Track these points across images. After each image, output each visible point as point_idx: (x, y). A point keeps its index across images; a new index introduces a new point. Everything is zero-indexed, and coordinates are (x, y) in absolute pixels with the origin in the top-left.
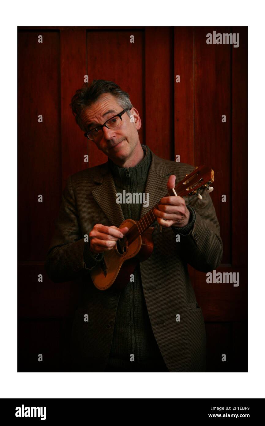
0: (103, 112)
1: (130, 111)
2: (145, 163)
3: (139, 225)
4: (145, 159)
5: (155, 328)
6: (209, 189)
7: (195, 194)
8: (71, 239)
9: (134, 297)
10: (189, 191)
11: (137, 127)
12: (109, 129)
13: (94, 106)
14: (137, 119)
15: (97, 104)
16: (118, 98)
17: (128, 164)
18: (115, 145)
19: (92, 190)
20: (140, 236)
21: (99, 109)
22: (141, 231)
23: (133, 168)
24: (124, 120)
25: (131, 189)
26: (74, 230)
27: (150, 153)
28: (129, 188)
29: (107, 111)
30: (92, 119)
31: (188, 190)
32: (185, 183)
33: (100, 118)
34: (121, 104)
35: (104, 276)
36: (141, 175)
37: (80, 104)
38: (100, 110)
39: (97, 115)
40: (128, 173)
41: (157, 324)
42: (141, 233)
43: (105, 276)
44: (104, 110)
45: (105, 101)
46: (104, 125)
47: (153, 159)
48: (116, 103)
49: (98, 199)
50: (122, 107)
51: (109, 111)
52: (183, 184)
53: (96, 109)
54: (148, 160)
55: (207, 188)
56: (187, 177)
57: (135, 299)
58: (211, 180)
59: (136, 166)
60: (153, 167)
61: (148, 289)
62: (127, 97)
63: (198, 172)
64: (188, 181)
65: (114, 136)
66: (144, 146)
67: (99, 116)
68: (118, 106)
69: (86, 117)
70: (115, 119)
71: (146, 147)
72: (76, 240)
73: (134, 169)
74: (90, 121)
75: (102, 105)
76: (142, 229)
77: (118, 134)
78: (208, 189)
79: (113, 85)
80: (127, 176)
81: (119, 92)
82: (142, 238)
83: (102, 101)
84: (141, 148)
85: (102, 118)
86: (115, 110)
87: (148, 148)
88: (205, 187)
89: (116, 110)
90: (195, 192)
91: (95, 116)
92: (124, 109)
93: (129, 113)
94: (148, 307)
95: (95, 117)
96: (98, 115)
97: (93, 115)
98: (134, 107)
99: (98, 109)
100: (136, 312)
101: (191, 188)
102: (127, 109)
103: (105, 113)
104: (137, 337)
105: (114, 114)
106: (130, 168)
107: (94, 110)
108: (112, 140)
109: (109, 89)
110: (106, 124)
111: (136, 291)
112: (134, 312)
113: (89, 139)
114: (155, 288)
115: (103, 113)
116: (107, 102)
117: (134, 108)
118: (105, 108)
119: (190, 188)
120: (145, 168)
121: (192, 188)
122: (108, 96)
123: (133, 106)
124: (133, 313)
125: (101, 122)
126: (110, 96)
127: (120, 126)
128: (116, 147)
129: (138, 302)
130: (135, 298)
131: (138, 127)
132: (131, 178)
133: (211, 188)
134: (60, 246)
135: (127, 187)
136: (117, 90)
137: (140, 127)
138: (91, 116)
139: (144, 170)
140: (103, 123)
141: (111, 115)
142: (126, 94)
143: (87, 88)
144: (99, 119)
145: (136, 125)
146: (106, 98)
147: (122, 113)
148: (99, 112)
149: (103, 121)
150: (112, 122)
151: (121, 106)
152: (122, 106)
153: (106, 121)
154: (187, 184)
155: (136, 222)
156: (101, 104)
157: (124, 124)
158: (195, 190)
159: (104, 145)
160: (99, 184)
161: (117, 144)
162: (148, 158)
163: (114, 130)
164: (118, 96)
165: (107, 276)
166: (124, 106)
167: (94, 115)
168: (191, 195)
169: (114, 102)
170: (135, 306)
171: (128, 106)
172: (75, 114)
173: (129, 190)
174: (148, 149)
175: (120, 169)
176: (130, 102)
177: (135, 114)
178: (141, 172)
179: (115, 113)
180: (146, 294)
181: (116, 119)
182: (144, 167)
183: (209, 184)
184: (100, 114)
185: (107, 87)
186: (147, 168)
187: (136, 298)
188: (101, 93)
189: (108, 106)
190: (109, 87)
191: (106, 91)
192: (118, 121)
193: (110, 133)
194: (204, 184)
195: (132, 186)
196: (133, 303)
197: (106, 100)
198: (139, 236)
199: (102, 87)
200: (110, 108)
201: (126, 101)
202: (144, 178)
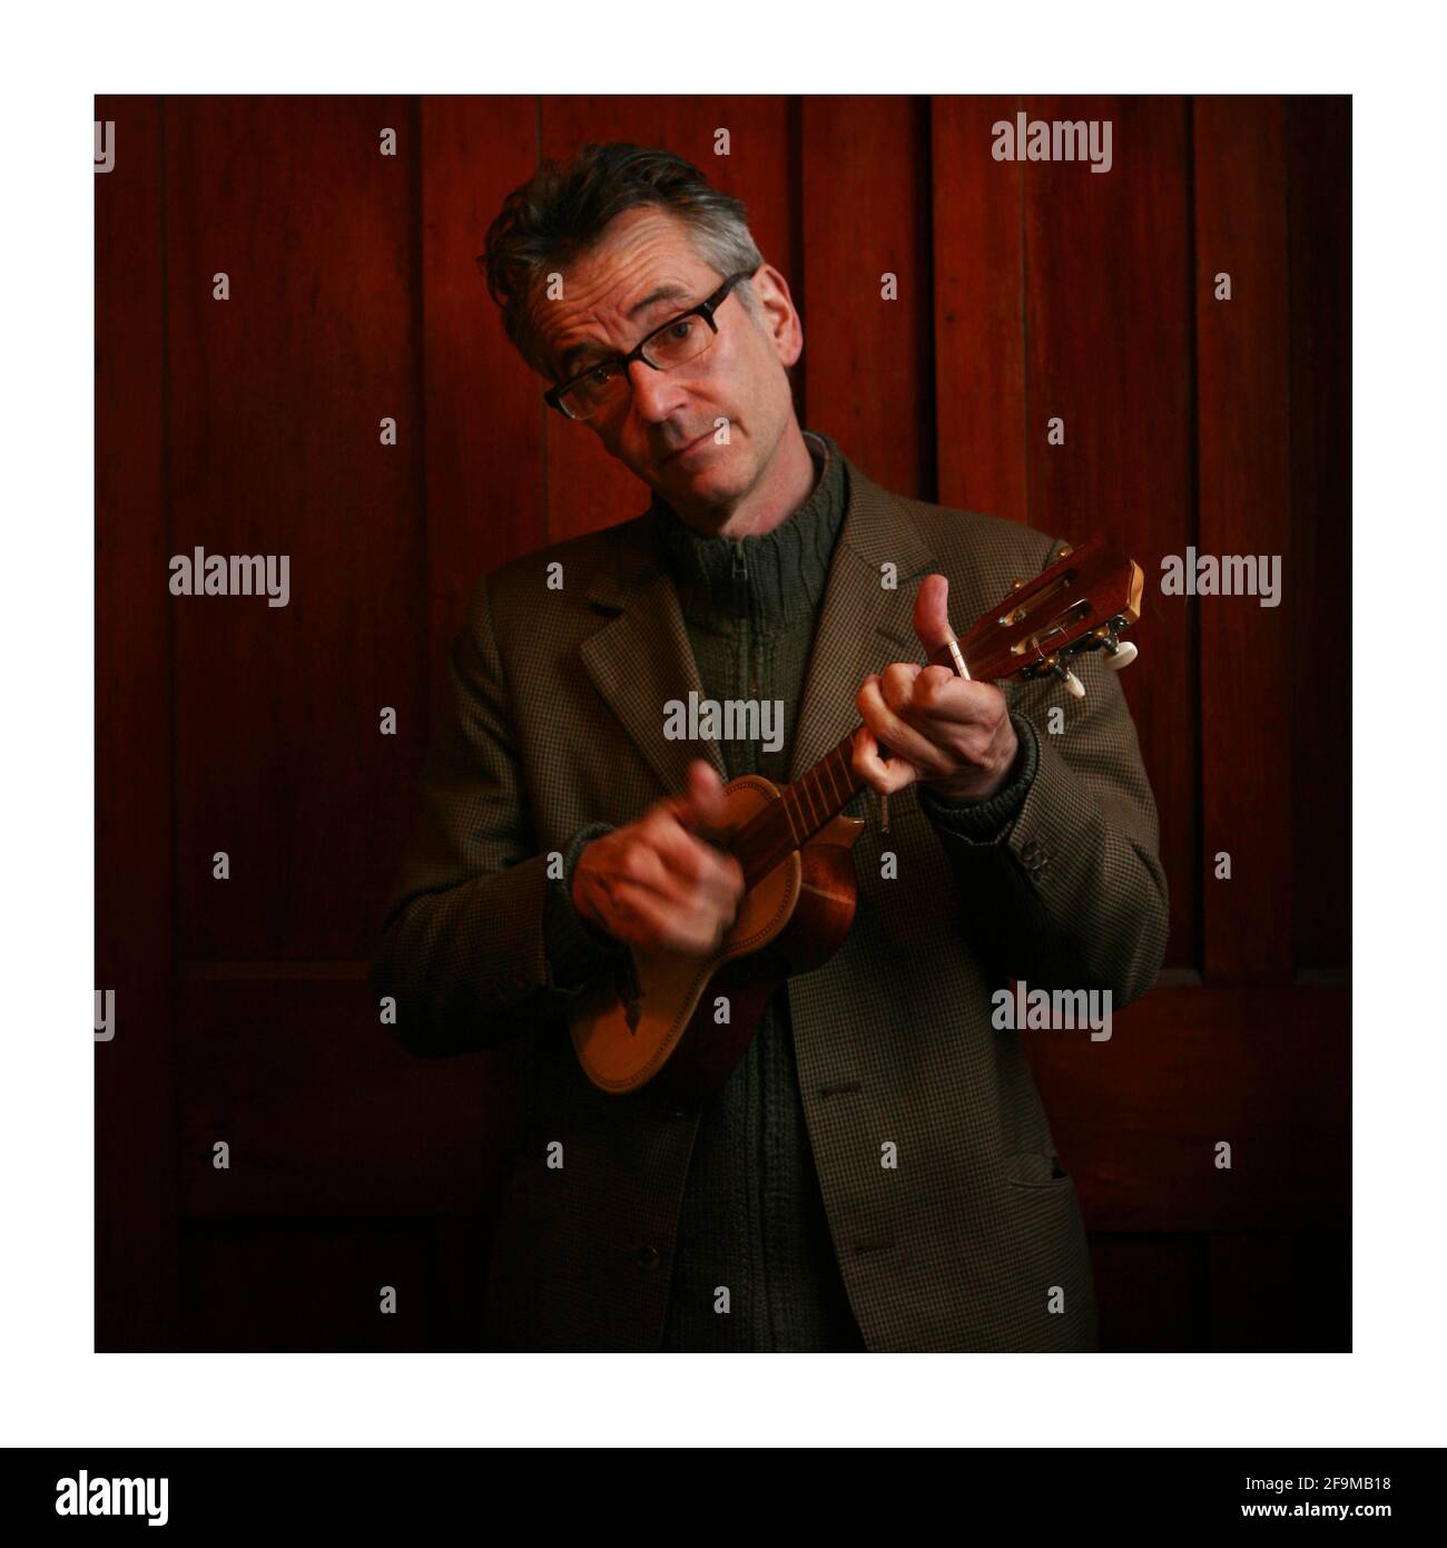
0: (632, 295)
1: (750, 282)
2: (817, 515)
3: (792, 805)
4: (817, 498)
5: (852, 1269)
6: (1114, 653)
7: (1051, 669)
8: (487, 856)
9: (763, 1124)
10: (1024, 655)
11: (781, 354)
12: (659, 373)
13: (589, 267)
14: (784, 318)
15: (601, 259)
16: (695, 227)
17: (744, 521)
18: (683, 445)
19: (583, 640)
20: (797, 854)
21: (611, 283)
22: (801, 831)
23: (763, 539)
24: (724, 327)
25: (756, 634)
26: (500, 816)
27: (840, 473)
28: (744, 630)
29: (648, 293)
30: (581, 329)
31: (1019, 650)
32: (1006, 621)
33: (616, 325)
34: (710, 254)
35: (629, 1031)
36: (800, 570)
37: (525, 258)
38: (616, 286)
39: (601, 308)
40: (740, 564)
41: (860, 1250)
42: (798, 842)
43: (633, 1031)
44: (637, 290)
45: (637, 243)
46: (637, 354)
47: (856, 500)
48: (690, 251)
49: (608, 677)
50: (715, 269)
51: (659, 289)
52: (999, 624)
53: (600, 281)
54: (831, 502)
55: (1105, 644)
56: (1021, 591)
57: (770, 1134)
58: (1126, 610)
59: (774, 531)
60: (852, 536)
61: (824, 1092)
62: (739, 218)
63: (1070, 571)
64: (1021, 611)
65: (682, 406)
66: (815, 437)
67: (614, 314)
68: (698, 265)
69: (553, 315)
70: (685, 324)
71: (823, 444)
72: (509, 863)
73: (768, 544)
74: (571, 336)
75: (624, 263)
76: (804, 824)
77: (698, 394)
78: (1111, 651)
79: (671, 167)
80: (734, 576)
81: (703, 198)
82: (802, 860)
83: (625, 242)
84: (804, 445)
85: (626, 325)
86: (686, 287)
87: (834, 448)
88: (1099, 643)
89: (689, 285)
90: (1051, 661)
91: (596, 315)
92: (721, 274)
93: (747, 291)
94: (825, 1174)
95: (593, 318)
96: (609, 308)
97: (587, 308)
98: (769, 261)
99: (605, 282)
100: (774, 1193)
101: (1035, 643)
102: (737, 277)
103: (638, 301)
104: (780, 1306)
105: (680, 306)
106: (746, 542)
107: (589, 284)
108: (672, 421)
109: (657, 185)
110: (644, 350)
111: (773, 1098)
112: (766, 1195)
113: (568, 417)
114: (855, 1088)
115: (632, 297)
116: (646, 247)
117: (769, 268)
118: (638, 276)
119: (1028, 645)
120: (816, 539)
121: (1040, 642)
122: (651, 219)
123: (762, 259)
124: (761, 1197)
125: (620, 339)
126: (661, 217)
127: (709, 359)
128: (689, 454)
129: (781, 1151)
130: (768, 1131)
131: (788, 353)
132: (754, 588)
133: (1128, 649)
134: (436, 890)
135: (734, 626)
136: (692, 187)
137: (796, 352)
138: (577, 312)
139: (810, 550)
140: (628, 347)
141: (664, 308)
142: (730, 207)
143: (554, 184)
144: (611, 327)
145: (779, 346)
146: (642, 231)
147: (717, 298)
148: (612, 295)
149: (630, 335)
150: (673, 339)
151: (709, 264)
152: (717, 265)
153: (643, 337)
154: (1017, 625)
155: (780, 791)
156: (620, 259)
157: (726, 346)
158: (1048, 655)
159: (634, 441)
160: (610, 613)
161: (695, 442)
162: (829, 492)
163: (682, 375)
164: (696, 220)
165: (640, 1029)
166: (723, 263)
167: (590, 309)
168: (1032, 677)
169: (680, 245)
170: (770, 1165)
171: (740, 260)
172: (504, 299)
173: (744, 638)
174: (831, 453)
175: (703, 549)
176: (749, 241)
177: (772, 293)
178: (800, 560)
179: (685, 299)
180: (814, 1111)
181: (690, 327)
182: (813, 536)
183: (1114, 625)
184: (618, 307)
185: (647, 177)
186: (826, 537)
187: (775, 1130)
188: (618, 208)
189: (651, 266)
190: (655, 180)
191: (644, 196)
192: (700, 331)
193: (661, 391)
194: (1096, 628)
195: (757, 619)
196: (762, 1152)
197: (642, 239)
198: (789, 853)
199: (626, 180)
200: (665, 279)
201: (735, 238)
202: (814, 583)
